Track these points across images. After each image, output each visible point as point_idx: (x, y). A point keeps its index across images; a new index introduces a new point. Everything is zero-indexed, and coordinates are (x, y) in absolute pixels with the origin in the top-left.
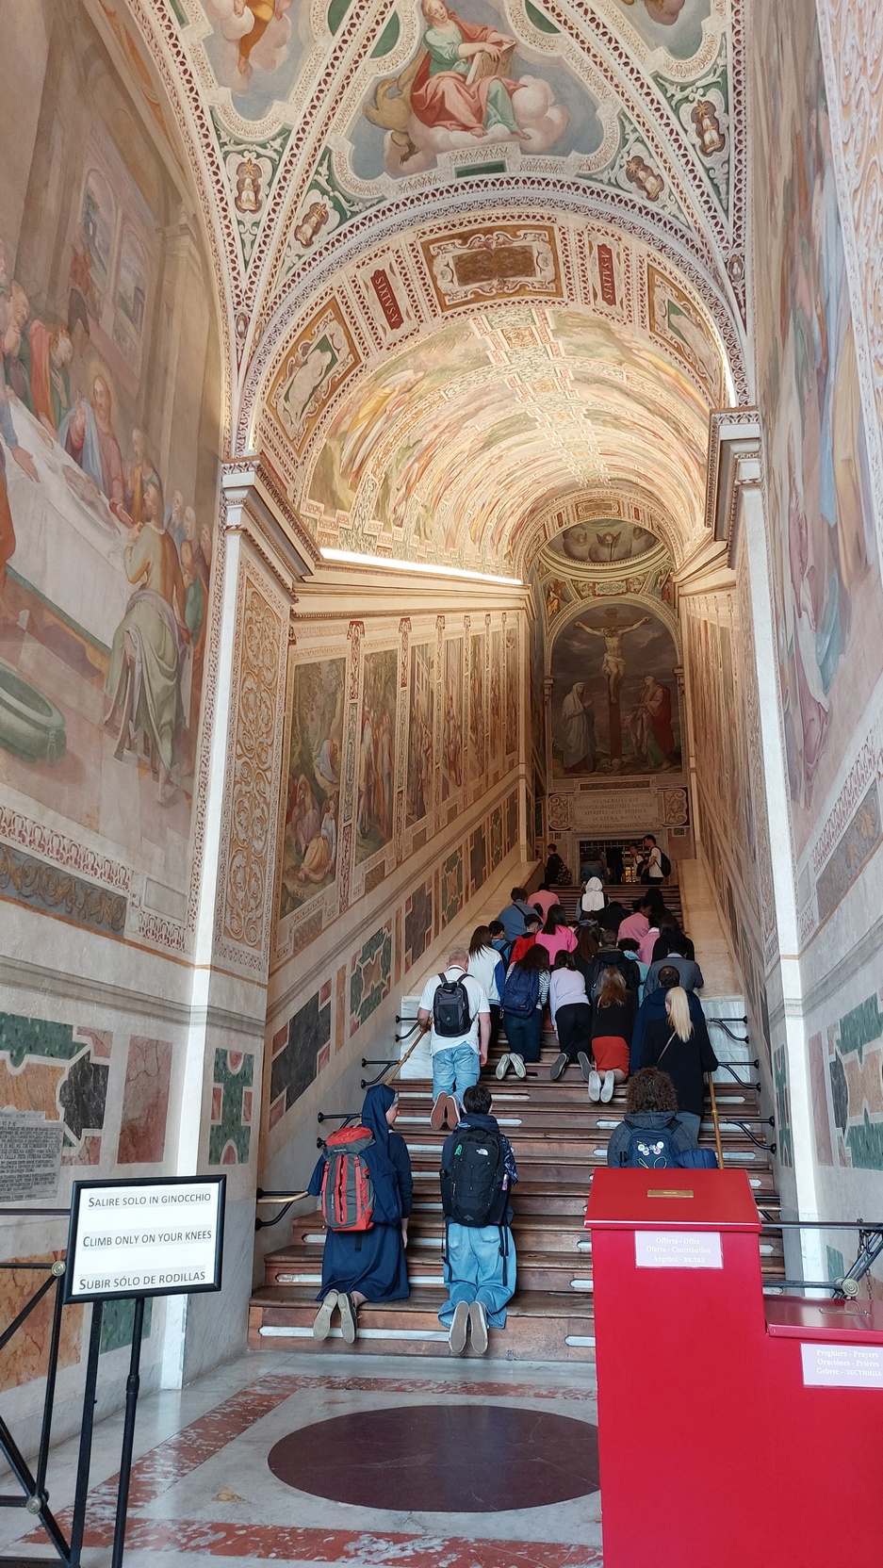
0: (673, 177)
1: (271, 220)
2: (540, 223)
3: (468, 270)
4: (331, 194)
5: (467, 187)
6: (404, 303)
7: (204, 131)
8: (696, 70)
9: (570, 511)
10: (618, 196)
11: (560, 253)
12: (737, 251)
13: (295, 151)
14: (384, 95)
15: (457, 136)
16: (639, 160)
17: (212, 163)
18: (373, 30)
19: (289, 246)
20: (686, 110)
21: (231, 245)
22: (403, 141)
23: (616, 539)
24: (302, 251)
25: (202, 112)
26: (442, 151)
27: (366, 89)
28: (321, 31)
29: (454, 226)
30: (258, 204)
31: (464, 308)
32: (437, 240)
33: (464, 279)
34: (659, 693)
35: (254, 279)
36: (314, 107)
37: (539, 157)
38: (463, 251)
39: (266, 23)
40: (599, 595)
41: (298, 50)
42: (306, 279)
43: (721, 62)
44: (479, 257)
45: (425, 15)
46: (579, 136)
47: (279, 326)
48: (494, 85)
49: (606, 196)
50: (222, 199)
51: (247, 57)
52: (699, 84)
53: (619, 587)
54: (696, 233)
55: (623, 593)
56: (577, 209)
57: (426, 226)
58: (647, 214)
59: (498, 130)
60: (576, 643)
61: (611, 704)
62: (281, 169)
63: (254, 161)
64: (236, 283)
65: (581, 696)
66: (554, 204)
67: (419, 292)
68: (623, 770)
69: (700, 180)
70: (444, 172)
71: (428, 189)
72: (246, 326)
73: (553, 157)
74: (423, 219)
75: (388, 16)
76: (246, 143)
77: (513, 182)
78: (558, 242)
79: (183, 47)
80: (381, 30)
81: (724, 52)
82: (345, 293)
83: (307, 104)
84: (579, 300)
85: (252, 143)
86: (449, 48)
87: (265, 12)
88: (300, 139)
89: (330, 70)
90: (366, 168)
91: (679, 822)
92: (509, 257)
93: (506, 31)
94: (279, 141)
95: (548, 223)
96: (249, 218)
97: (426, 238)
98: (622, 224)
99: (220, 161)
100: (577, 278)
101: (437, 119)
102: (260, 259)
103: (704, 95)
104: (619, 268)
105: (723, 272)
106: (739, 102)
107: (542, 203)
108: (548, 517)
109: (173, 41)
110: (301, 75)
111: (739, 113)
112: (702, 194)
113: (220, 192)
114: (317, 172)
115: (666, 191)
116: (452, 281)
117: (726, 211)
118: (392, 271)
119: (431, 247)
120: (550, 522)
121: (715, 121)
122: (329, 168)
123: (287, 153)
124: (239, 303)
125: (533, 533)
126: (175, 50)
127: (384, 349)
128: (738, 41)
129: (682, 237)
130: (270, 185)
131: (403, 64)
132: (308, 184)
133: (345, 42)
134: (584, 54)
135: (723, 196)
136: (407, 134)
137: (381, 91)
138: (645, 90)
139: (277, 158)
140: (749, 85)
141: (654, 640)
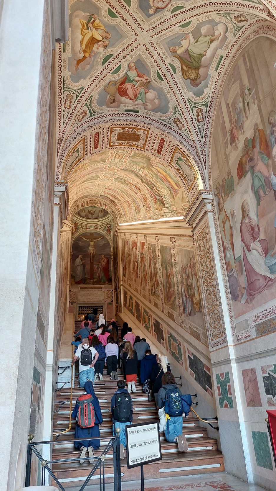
0: (188, 125)
1: (73, 112)
2: (146, 129)
3: (120, 137)
4: (89, 108)
5: (127, 115)
6: (100, 142)
7: (60, 83)
8: (200, 100)
9: (86, 203)
10: (170, 127)
11: (148, 138)
12: (204, 148)
13: (84, 94)
14: (111, 85)
15: (128, 100)
16: (178, 119)
17: (60, 92)
18: (114, 67)
19: (75, 121)
20: (195, 109)
21: (60, 117)
22: (112, 98)
23: (94, 212)
24: (78, 123)
25: (61, 77)
26: (122, 103)
27: (107, 82)
28: (100, 64)
29: (122, 125)
30: (70, 107)
31: (115, 147)
32: (116, 127)
33: (119, 139)
34: (106, 260)
35: (65, 128)
36: (92, 83)
37: (149, 111)
38: (121, 131)
39: (86, 58)
40: (88, 229)
41: (92, 67)
42: (78, 131)
43: (207, 100)
44: (125, 134)
45: (129, 67)
46: (162, 108)
47: (69, 143)
48: (142, 90)
49: (166, 126)
50: (60, 103)
51: (78, 65)
52: (199, 104)
53: (94, 227)
54: (192, 141)
55: (95, 229)
56: (158, 128)
57: (114, 123)
58: (178, 133)
59: (139, 101)
60: (80, 243)
61: (91, 262)
62: (79, 98)
63: (72, 94)
64: (60, 128)
65: (81, 259)
66: (151, 125)
67: (105, 140)
68: (94, 283)
69: (196, 128)
70: (122, 109)
71: (116, 113)
72: (61, 142)
73: (153, 112)
74: (113, 121)
75: (119, 65)
76: (71, 89)
77: (140, 116)
78: (149, 135)
79: (62, 58)
80: (116, 67)
81: (209, 98)
82: (87, 137)
83: (90, 82)
84: (149, 151)
85: (72, 89)
86: (133, 77)
87: (87, 55)
88: (86, 91)
89: (99, 75)
90: (101, 103)
91: (110, 300)
92: (133, 136)
93: (149, 76)
94: (80, 90)
95: (148, 130)
96: (67, 110)
97: (113, 126)
98: (170, 135)
99: (62, 92)
100: (151, 145)
101: (124, 95)
102: (68, 123)
103: (201, 107)
104: (165, 145)
105: (200, 153)
106: (210, 111)
107: (148, 124)
108: (79, 204)
109: (60, 56)
110: (91, 74)
111: (209, 114)
112: (196, 132)
113: (60, 101)
114: (88, 101)
115: (185, 128)
116: (115, 139)
117: (202, 138)
118: (101, 133)
119: (113, 129)
120: (79, 205)
121: (202, 114)
122: (91, 101)
123: (81, 94)
124: (60, 135)
125: (74, 208)
126: (60, 58)
127: (91, 154)
128: (213, 96)
129: (187, 141)
130: (74, 102)
131: (119, 78)
132: (85, 104)
133: (105, 68)
134: (169, 88)
135: (202, 133)
136: (114, 96)
137: (110, 83)
138: (184, 101)
139: (78, 95)
140: (214, 107)
141: (104, 244)
